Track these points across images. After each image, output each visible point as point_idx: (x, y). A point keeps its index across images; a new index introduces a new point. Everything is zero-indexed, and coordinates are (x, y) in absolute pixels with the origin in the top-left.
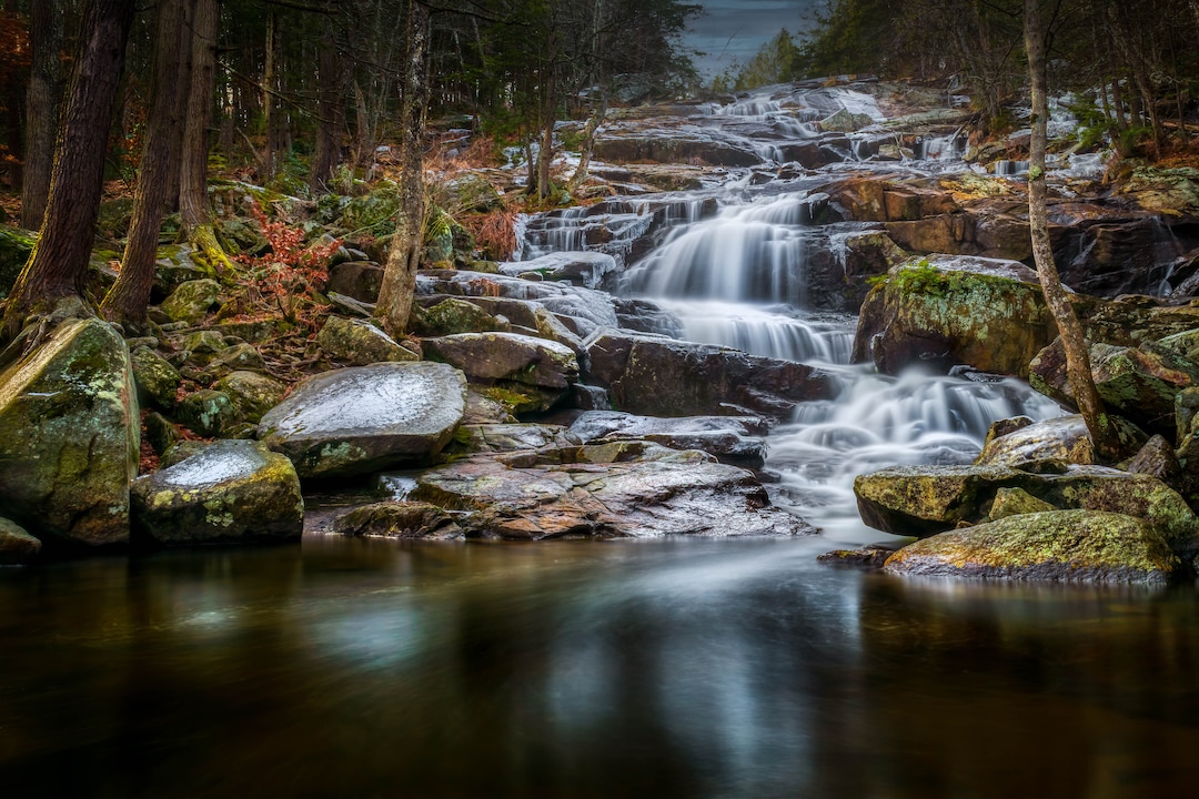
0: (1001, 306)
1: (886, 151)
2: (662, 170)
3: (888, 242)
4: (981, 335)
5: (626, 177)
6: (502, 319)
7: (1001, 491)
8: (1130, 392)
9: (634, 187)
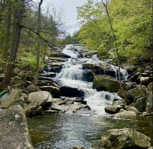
0: (110, 83)
1: (88, 56)
2: (58, 58)
3: (93, 72)
4: (108, 87)
5: (53, 60)
6: (48, 84)
7: (121, 109)
8: (129, 97)
9: (55, 61)
